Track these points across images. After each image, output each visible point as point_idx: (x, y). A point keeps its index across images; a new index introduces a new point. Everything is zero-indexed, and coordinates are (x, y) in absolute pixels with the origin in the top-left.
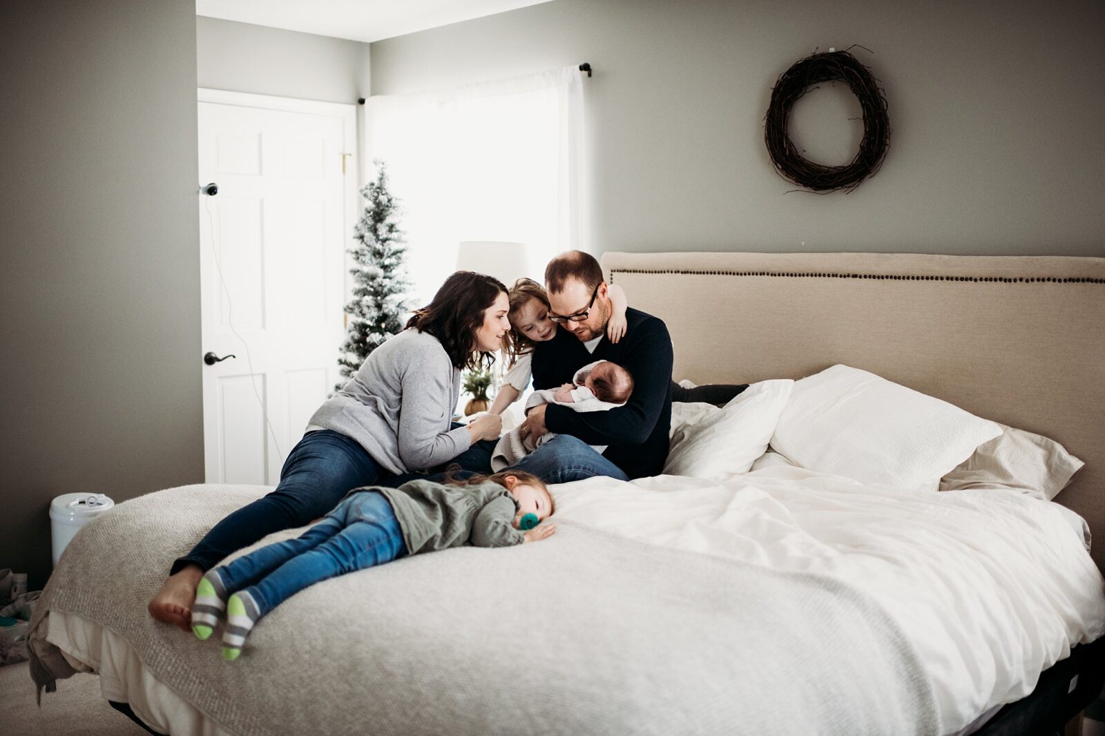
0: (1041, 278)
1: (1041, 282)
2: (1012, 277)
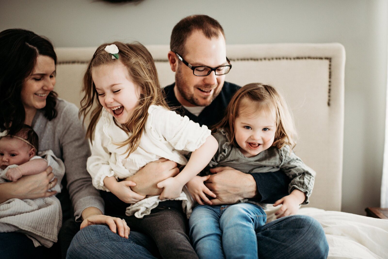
0: (278, 58)
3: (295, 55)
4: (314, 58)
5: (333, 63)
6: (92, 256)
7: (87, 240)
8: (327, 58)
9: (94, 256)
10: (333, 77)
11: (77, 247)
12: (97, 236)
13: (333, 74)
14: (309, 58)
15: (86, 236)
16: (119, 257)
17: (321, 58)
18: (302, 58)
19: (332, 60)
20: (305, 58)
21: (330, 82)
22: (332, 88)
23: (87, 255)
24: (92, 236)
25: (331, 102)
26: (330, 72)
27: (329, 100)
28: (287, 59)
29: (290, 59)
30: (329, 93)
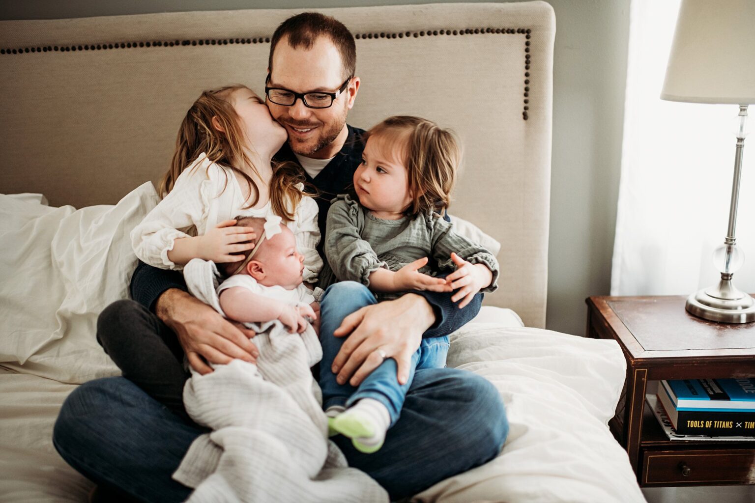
0: (432, 31)
1: (433, 36)
2: (397, 31)
3: (464, 27)
4: (498, 31)
5: (532, 41)
8: (521, 31)
10: (532, 65)
13: (532, 60)
17: (511, 31)
18: (476, 32)
19: (532, 35)
20: (483, 32)
21: (527, 75)
22: (530, 86)
25: (529, 113)
26: (527, 57)
27: (526, 108)
28: (448, 33)
29: (455, 33)
30: (526, 95)
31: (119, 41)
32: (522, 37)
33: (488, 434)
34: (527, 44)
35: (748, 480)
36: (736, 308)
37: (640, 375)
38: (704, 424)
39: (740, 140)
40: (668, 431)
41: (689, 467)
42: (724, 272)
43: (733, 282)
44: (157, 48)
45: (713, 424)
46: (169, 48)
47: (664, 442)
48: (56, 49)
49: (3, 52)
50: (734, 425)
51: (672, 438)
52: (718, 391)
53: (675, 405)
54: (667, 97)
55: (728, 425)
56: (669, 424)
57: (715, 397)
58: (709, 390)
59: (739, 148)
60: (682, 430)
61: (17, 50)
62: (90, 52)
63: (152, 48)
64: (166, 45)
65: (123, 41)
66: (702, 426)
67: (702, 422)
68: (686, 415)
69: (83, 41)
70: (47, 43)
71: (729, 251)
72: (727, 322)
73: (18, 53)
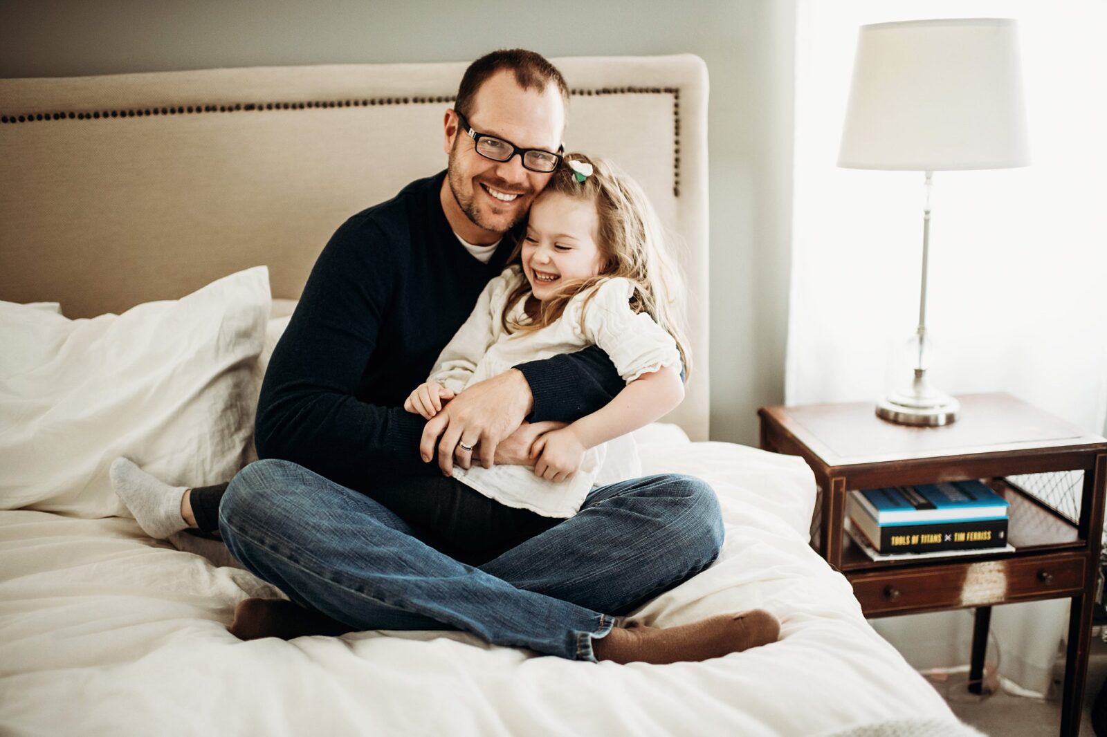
3: (600, 86)
4: (641, 91)
5: (682, 101)
6: (277, 511)
7: (265, 481)
8: (668, 90)
9: (279, 510)
10: (682, 131)
11: (246, 494)
12: (284, 475)
13: (682, 124)
14: (631, 90)
15: (263, 474)
16: (325, 514)
17: (656, 91)
18: (615, 91)
19: (681, 94)
20: (622, 91)
21: (677, 142)
22: (681, 155)
23: (265, 507)
24: (274, 474)
25: (681, 188)
26: (677, 121)
27: (677, 183)
28: (582, 93)
29: (590, 93)
30: (676, 167)
31: (159, 106)
32: (670, 98)
33: (709, 531)
34: (676, 105)
35: (960, 602)
36: (932, 407)
37: (838, 484)
38: (910, 540)
39: (927, 213)
40: (870, 552)
41: (897, 589)
42: (917, 368)
43: (926, 378)
44: (211, 114)
45: (920, 539)
46: (227, 114)
47: (867, 564)
48: (72, 116)
49: (5, 120)
50: (943, 538)
51: (877, 558)
52: (922, 501)
53: (875, 520)
54: (845, 164)
55: (936, 539)
56: (870, 545)
57: (920, 507)
58: (912, 501)
59: (927, 221)
60: (886, 549)
61: (17, 118)
62: (119, 120)
63: (204, 114)
64: (223, 109)
65: (164, 105)
66: (908, 542)
67: (908, 538)
68: (889, 532)
69: (110, 105)
70: (59, 108)
71: (921, 340)
72: (924, 423)
73: (18, 121)
